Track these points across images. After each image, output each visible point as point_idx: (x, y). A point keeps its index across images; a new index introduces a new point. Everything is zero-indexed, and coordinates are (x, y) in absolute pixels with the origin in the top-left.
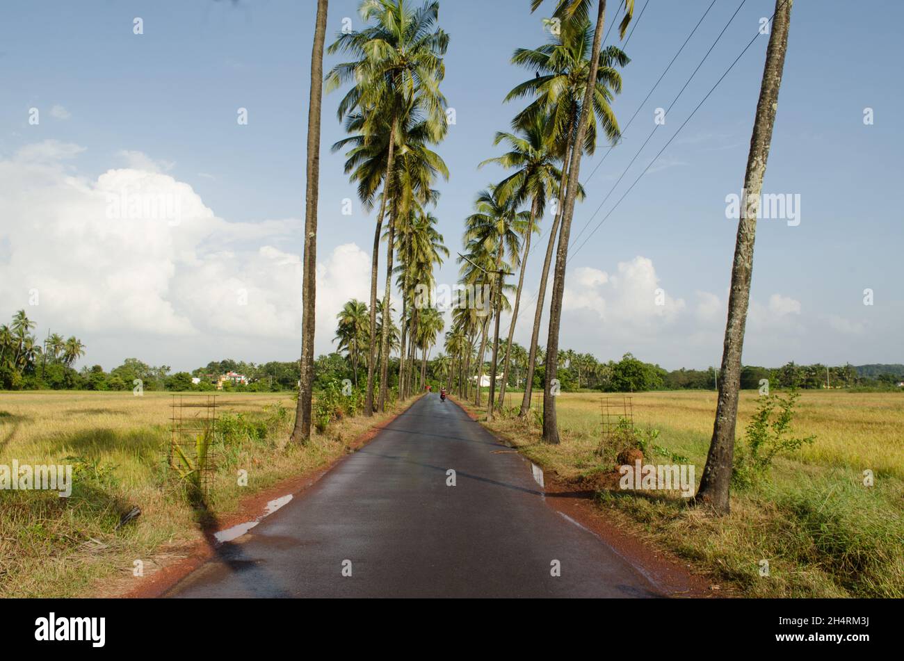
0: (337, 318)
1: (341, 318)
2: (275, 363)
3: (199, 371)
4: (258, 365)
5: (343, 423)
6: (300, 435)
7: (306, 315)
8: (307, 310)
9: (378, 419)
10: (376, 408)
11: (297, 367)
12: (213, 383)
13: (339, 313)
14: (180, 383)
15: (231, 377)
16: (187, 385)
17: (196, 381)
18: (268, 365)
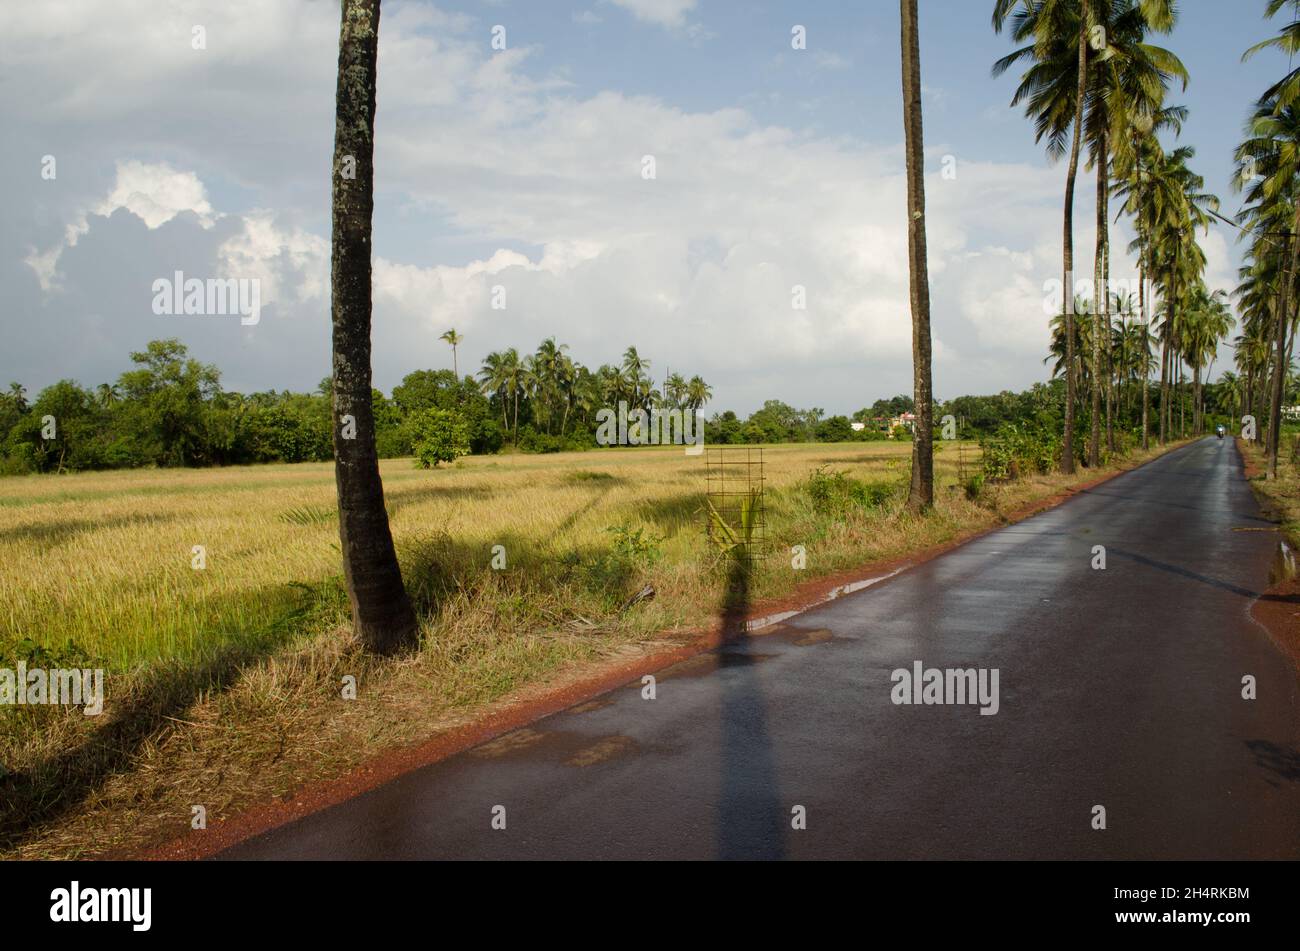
0: (1050, 326)
1: (1057, 326)
2: (968, 398)
3: (862, 413)
4: (943, 401)
5: (1018, 483)
6: (918, 500)
7: (917, 331)
8: (917, 324)
9: (1084, 476)
10: (1087, 461)
11: (1001, 403)
12: (883, 429)
13: (1052, 318)
14: (835, 430)
15: (906, 420)
16: (844, 433)
17: (858, 427)
18: (958, 401)
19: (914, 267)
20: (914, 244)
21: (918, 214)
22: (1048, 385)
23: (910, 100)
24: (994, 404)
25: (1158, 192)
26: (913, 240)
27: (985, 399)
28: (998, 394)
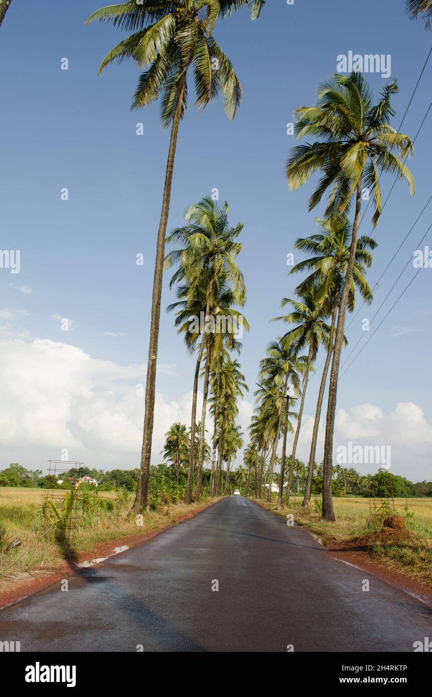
0: (165, 436)
2: (118, 471)
3: (63, 475)
4: (105, 472)
5: (169, 507)
6: (139, 506)
9: (194, 506)
10: (193, 499)
11: (134, 474)
12: (73, 484)
13: (167, 432)
14: (49, 483)
15: (85, 480)
16: (54, 484)
17: (60, 482)
18: (113, 472)
19: (149, 383)
20: (150, 371)
21: (154, 357)
22: (157, 467)
23: (156, 303)
24: (131, 475)
25: (223, 377)
26: (150, 369)
27: (126, 472)
28: (133, 470)
